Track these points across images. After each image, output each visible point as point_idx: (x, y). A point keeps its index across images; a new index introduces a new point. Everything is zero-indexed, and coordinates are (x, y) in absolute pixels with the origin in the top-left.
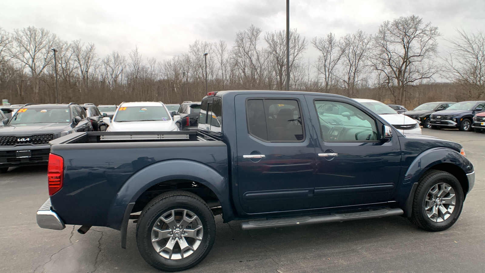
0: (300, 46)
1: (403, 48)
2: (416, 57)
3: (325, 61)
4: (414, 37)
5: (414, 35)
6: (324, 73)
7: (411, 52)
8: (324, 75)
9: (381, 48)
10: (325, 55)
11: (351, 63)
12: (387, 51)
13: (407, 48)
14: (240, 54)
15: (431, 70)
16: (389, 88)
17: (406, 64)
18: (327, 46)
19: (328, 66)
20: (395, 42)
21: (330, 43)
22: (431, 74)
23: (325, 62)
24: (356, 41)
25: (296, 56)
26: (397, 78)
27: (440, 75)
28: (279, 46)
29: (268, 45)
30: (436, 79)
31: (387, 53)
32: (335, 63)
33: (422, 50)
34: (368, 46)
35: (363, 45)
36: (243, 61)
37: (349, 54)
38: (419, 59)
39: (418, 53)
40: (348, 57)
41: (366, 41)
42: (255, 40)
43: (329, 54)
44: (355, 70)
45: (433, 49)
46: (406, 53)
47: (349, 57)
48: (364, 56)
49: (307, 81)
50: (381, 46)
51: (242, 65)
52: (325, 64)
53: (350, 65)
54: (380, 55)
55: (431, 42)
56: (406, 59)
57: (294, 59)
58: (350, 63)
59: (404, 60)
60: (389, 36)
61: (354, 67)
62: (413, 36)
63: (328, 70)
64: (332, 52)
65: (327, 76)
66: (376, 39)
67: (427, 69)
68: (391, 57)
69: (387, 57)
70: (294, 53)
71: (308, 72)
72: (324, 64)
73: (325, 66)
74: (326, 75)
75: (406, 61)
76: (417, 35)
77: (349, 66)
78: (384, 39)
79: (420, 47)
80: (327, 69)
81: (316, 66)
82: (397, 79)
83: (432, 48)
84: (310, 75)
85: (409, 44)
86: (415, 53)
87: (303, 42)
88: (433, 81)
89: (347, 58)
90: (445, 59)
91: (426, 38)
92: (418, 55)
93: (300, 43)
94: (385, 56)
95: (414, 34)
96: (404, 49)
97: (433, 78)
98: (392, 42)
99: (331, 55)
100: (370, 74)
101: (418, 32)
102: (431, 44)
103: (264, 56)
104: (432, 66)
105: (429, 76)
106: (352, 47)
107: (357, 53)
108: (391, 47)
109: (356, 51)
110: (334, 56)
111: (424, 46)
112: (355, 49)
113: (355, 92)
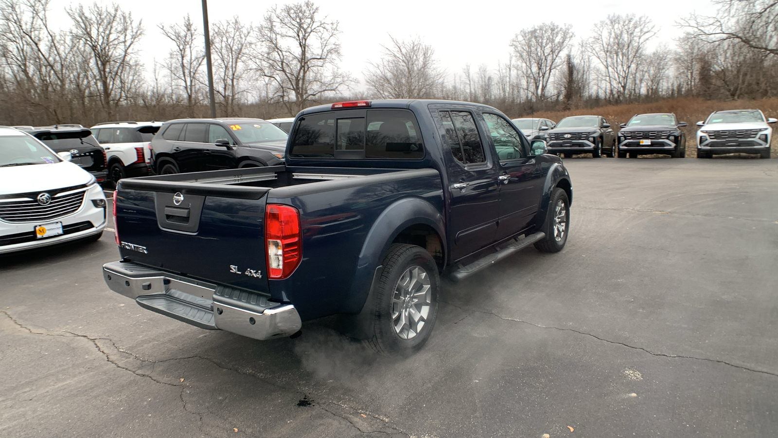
0: (135, 31)
1: (299, 46)
2: (315, 60)
3: (183, 57)
4: (311, 31)
5: (311, 28)
6: (183, 78)
7: (309, 52)
8: (183, 81)
9: (268, 43)
10: (181, 47)
11: (226, 65)
12: (276, 48)
13: (303, 46)
14: (10, 36)
15: (336, 79)
16: (285, 103)
17: (304, 70)
18: (183, 34)
19: (189, 67)
20: (287, 36)
21: (189, 30)
22: (337, 85)
23: (183, 59)
24: (231, 30)
25: (129, 46)
26: (294, 89)
27: (347, 87)
28: (96, 26)
29: (73, 22)
30: (342, 92)
31: (278, 52)
32: (200, 62)
33: (323, 50)
34: (249, 39)
35: (241, 38)
36: (20, 49)
37: (221, 50)
38: (320, 63)
39: (318, 55)
40: (220, 54)
41: (245, 31)
42: (44, 10)
43: (188, 46)
44: (233, 74)
45: (336, 50)
46: (304, 53)
47: (222, 54)
48: (246, 54)
49: (145, 92)
50: (268, 41)
51: (19, 58)
52: (183, 63)
53: (223, 66)
54: (268, 54)
55: (333, 40)
56: (304, 61)
57: (126, 51)
58: (224, 64)
59: (301, 64)
60: (278, 27)
61: (231, 70)
62: (309, 30)
63: (190, 72)
64: (192, 44)
65: (189, 83)
66: (260, 30)
67: (332, 78)
68: (283, 59)
69: (278, 58)
70: (125, 42)
71: (155, 76)
72: (181, 62)
73: (183, 66)
74: (185, 81)
75: (304, 66)
76: (315, 28)
77: (222, 68)
78: (271, 29)
79: (321, 46)
80: (187, 71)
81: (166, 65)
82: (295, 91)
83: (335, 48)
84: (158, 80)
85: (306, 40)
86: (315, 55)
87: (140, 24)
88: (340, 95)
89: (218, 55)
90: (376, 66)
91: (326, 35)
92: (319, 57)
93: (135, 24)
94: (275, 55)
95: (310, 26)
96: (300, 48)
97: (340, 90)
98: (282, 36)
99: (192, 49)
100: (255, 82)
101: (315, 25)
102: (334, 43)
103: (65, 42)
104: (337, 73)
105: (334, 87)
106: (225, 39)
107: (233, 49)
108: (282, 43)
109: (231, 45)
110: (197, 51)
111: (325, 46)
112: (229, 42)
113: (236, 109)
